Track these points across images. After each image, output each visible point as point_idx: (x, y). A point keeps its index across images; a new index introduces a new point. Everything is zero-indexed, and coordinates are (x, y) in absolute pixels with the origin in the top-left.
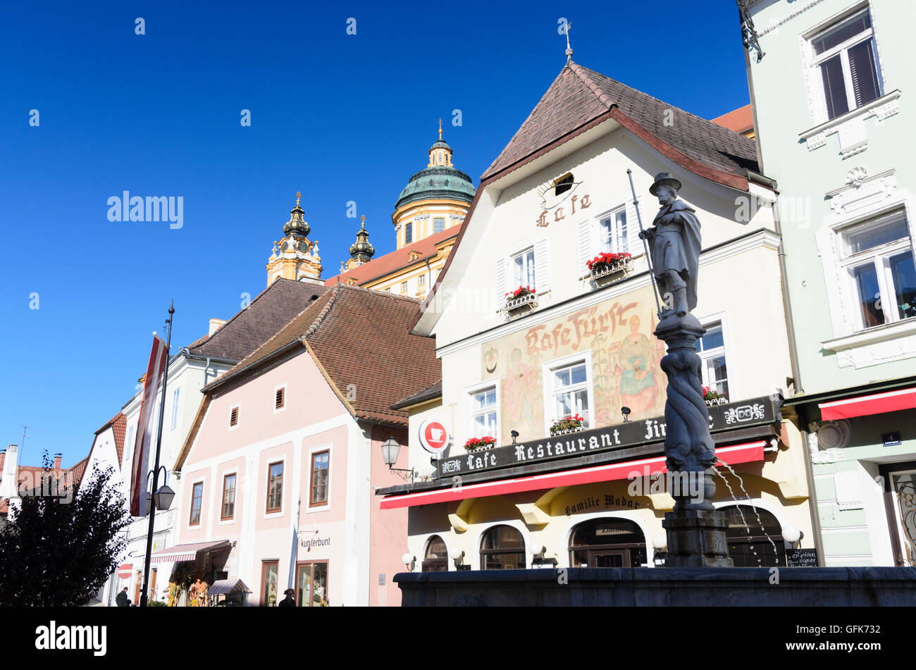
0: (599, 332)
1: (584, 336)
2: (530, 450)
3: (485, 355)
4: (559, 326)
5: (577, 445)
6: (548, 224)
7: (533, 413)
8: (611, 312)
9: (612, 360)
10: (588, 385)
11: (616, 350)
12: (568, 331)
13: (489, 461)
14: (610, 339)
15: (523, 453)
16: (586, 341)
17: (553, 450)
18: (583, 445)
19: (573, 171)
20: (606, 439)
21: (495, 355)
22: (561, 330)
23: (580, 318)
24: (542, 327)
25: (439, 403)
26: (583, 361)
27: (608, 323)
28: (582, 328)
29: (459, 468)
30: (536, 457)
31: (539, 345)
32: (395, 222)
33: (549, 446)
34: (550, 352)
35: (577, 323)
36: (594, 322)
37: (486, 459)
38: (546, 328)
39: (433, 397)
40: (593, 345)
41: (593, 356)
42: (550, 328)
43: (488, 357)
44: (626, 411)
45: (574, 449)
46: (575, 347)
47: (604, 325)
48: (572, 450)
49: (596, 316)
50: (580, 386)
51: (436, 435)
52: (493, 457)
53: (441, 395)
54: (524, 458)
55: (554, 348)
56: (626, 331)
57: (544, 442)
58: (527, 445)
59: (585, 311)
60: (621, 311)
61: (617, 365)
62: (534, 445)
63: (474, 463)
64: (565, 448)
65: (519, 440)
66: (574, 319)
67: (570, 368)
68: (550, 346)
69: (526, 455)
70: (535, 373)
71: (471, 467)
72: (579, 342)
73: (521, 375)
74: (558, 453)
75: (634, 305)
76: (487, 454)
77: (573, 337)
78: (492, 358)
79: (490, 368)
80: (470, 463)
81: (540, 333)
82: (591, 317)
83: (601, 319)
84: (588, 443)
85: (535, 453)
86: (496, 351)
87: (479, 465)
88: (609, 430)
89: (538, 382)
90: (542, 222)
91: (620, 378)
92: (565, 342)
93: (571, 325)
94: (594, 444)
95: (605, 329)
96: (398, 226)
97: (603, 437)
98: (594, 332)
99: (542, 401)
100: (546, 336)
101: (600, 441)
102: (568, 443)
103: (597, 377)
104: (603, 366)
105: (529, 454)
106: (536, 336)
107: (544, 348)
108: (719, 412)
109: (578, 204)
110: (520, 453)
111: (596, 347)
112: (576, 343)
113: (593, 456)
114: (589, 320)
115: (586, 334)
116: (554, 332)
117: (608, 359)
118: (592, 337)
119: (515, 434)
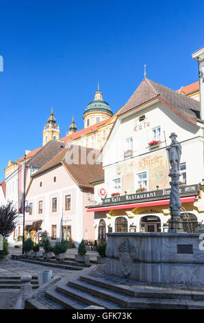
0: (151, 164)
3: (117, 169)
4: (139, 162)
6: (137, 130)
7: (131, 186)
8: (155, 158)
10: (147, 179)
11: (155, 169)
14: (154, 166)
16: (147, 166)
17: (136, 197)
19: (145, 114)
24: (134, 162)
25: (104, 182)
26: (146, 172)
27: (154, 161)
28: (146, 163)
29: (109, 201)
30: (131, 199)
31: (133, 167)
32: (84, 119)
34: (136, 169)
36: (149, 161)
37: (117, 199)
39: (102, 181)
41: (149, 171)
42: (137, 162)
44: (158, 187)
46: (144, 168)
47: (152, 162)
48: (142, 197)
50: (145, 179)
51: (103, 192)
52: (119, 198)
53: (104, 180)
56: (159, 164)
57: (134, 195)
58: (129, 196)
59: (147, 158)
60: (158, 158)
61: (155, 174)
62: (131, 195)
63: (114, 200)
64: (140, 196)
65: (127, 194)
66: (144, 159)
67: (142, 174)
69: (129, 198)
70: (132, 175)
72: (145, 166)
73: (128, 176)
74: (138, 198)
75: (161, 157)
77: (143, 165)
78: (119, 170)
79: (119, 173)
80: (112, 200)
81: (134, 164)
82: (149, 159)
83: (152, 160)
84: (146, 195)
86: (121, 168)
88: (153, 192)
89: (133, 178)
90: (135, 130)
91: (156, 177)
92: (141, 167)
93: (143, 162)
94: (148, 196)
97: (151, 194)
98: (149, 164)
99: (134, 183)
103: (150, 177)
104: (152, 174)
108: (183, 188)
109: (146, 125)
110: (127, 198)
111: (150, 168)
113: (148, 199)
117: (153, 172)
119: (126, 192)
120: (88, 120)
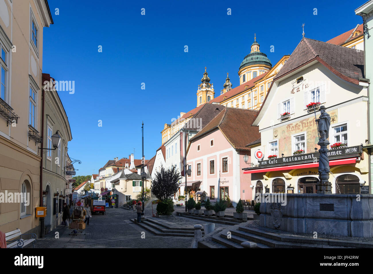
0: (309, 126)
1: (305, 127)
2: (287, 159)
3: (274, 132)
4: (297, 124)
5: (301, 158)
6: (294, 93)
7: (288, 149)
8: (313, 120)
9: (313, 134)
10: (305, 141)
11: (314, 131)
12: (299, 126)
13: (275, 162)
14: (312, 128)
15: (285, 160)
16: (305, 129)
17: (294, 159)
18: (303, 158)
19: (303, 76)
20: (310, 156)
21: (277, 132)
22: (298, 125)
23: (303, 122)
24: (292, 124)
25: (260, 145)
26: (304, 134)
28: (304, 125)
29: (266, 163)
30: (289, 161)
31: (290, 129)
32: (239, 75)
33: (293, 158)
34: (294, 132)
35: (302, 123)
36: (308, 123)
37: (274, 161)
38: (293, 125)
40: (307, 130)
41: (307, 133)
42: (294, 124)
43: (275, 133)
44: (316, 149)
45: (300, 159)
46: (302, 130)
47: (311, 124)
48: (299, 159)
49: (309, 121)
50: (303, 141)
51: (260, 154)
52: (276, 161)
53: (261, 143)
54: (285, 161)
55: (295, 130)
57: (291, 157)
58: (286, 158)
59: (305, 120)
61: (314, 136)
62: (288, 158)
63: (271, 162)
64: (297, 159)
65: (284, 156)
66: (302, 122)
67: (300, 136)
68: (294, 130)
69: (286, 160)
70: (289, 138)
71: (270, 163)
72: (303, 129)
73: (285, 138)
74: (295, 160)
76: (274, 160)
77: (301, 127)
78: (276, 133)
79: (276, 136)
80: (269, 162)
81: (291, 126)
82: (307, 122)
83: (310, 122)
84: (304, 157)
85: (289, 160)
86: (277, 131)
87: (272, 163)
88: (311, 154)
89: (290, 140)
90: (293, 92)
91: (315, 139)
92: (298, 129)
93: (301, 124)
94: (306, 158)
95: (311, 125)
96: (240, 76)
97: (309, 156)
98: (307, 126)
99: (291, 145)
100: (293, 127)
101: (308, 157)
102: (298, 157)
103: (308, 139)
104: (310, 136)
105: (287, 160)
106: (290, 127)
107: (292, 130)
108: (344, 150)
109: (304, 87)
110: (284, 160)
111: (308, 131)
112: (302, 129)
113: (305, 161)
114: (306, 123)
115: (305, 126)
116: (295, 126)
117: (311, 134)
118: (307, 127)
119: (283, 155)
120: (244, 76)
